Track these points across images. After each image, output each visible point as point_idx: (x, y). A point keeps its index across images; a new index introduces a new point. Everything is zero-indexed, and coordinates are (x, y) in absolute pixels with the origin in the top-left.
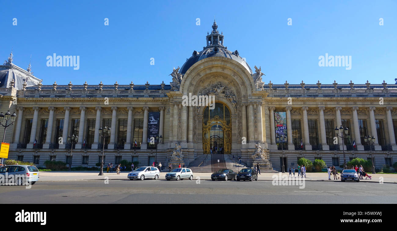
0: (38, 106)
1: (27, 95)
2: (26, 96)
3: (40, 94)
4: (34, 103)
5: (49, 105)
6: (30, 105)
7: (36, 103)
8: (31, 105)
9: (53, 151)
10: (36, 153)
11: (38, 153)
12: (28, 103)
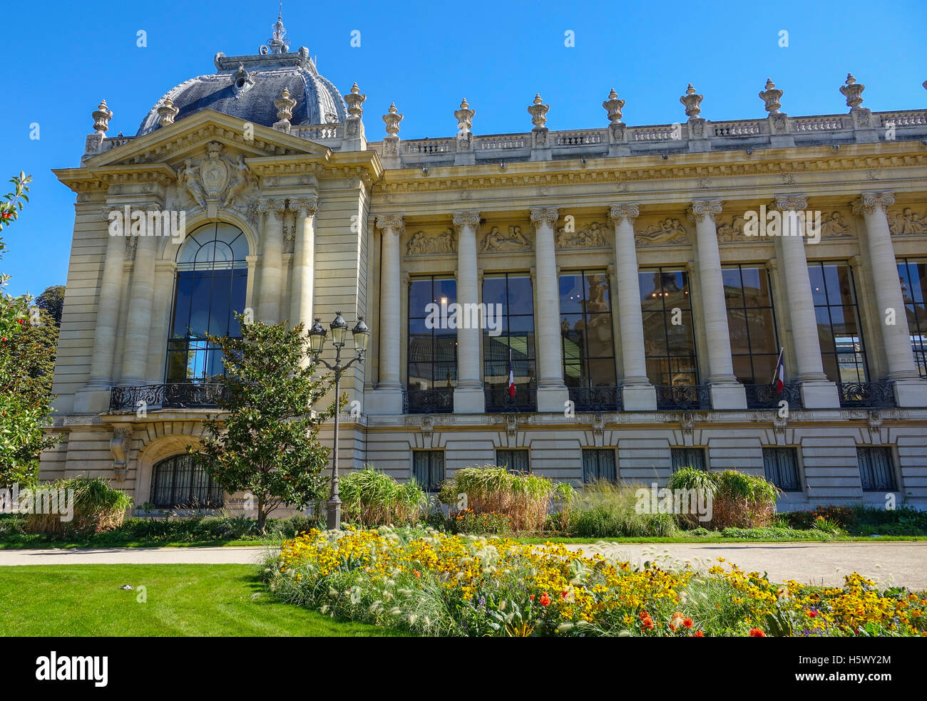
0: (476, 205)
1: (416, 160)
2: (412, 166)
3: (474, 152)
4: (454, 196)
5: (532, 199)
6: (435, 203)
7: (465, 195)
8: (443, 205)
9: (598, 421)
10: (512, 433)
11: (520, 435)
12: (427, 198)
